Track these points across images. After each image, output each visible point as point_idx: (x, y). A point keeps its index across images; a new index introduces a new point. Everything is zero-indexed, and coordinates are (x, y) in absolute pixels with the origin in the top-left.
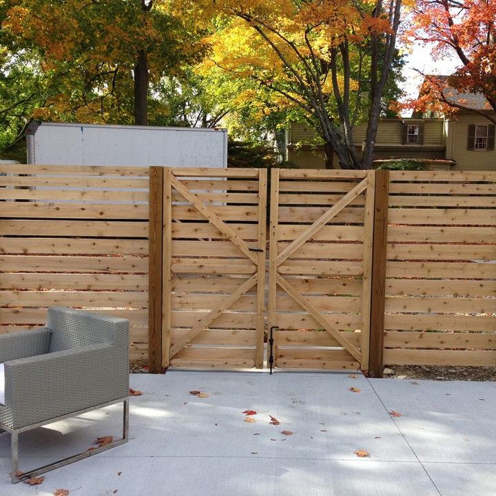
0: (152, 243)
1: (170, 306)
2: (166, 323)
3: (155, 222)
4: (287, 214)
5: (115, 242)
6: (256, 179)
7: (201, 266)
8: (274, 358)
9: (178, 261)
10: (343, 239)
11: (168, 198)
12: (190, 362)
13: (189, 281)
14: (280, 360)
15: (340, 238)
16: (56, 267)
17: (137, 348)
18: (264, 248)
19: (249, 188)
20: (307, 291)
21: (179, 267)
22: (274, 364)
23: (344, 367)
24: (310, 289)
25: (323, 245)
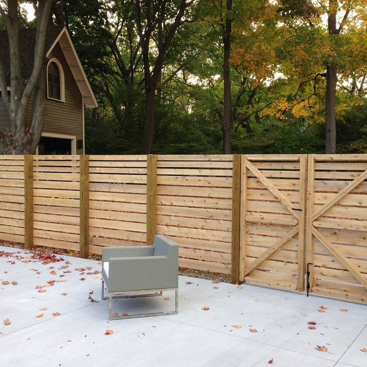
0: (234, 201)
1: (244, 242)
2: (242, 253)
3: (236, 189)
4: (321, 185)
5: (216, 200)
6: (298, 161)
7: (263, 218)
8: (310, 286)
9: (251, 214)
10: (363, 205)
11: (244, 174)
12: (256, 280)
13: (257, 227)
14: (315, 288)
15: (360, 203)
16: (186, 214)
17: (227, 267)
18: (303, 208)
19: (295, 167)
20: (336, 241)
21: (250, 218)
22: (310, 290)
23: (362, 300)
24: (338, 239)
25: (347, 208)
